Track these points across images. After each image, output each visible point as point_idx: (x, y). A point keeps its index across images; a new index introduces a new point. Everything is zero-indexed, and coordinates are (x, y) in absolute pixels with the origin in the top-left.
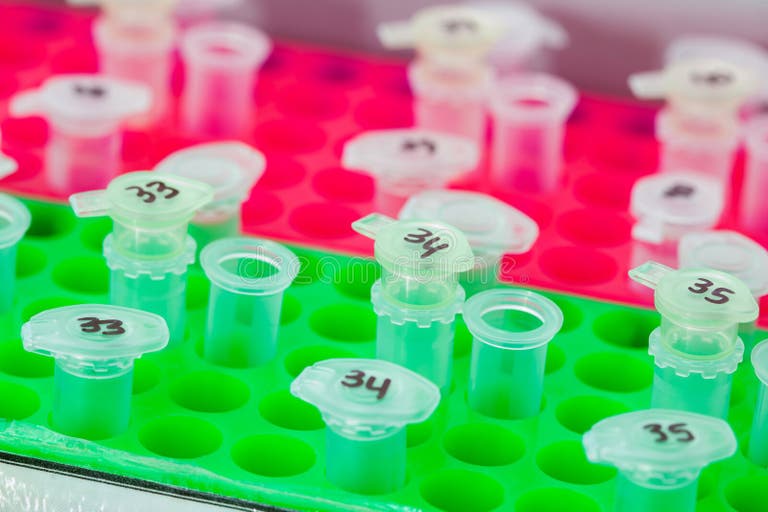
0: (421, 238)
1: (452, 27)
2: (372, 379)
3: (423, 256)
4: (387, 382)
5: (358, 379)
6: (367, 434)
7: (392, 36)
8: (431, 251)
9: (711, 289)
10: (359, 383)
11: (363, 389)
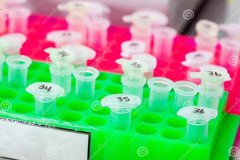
0: (62, 53)
1: (77, 5)
2: (47, 87)
3: (62, 57)
4: (51, 88)
5: (43, 87)
6: (45, 100)
7: (61, 7)
8: (64, 56)
9: (137, 64)
10: (43, 88)
11: (44, 89)
